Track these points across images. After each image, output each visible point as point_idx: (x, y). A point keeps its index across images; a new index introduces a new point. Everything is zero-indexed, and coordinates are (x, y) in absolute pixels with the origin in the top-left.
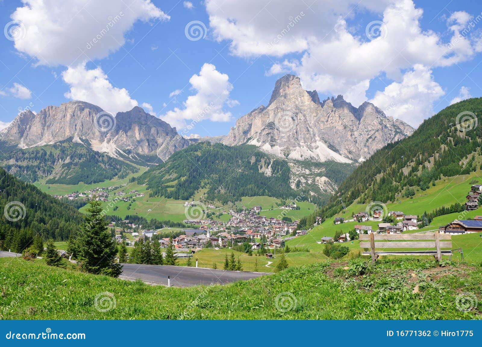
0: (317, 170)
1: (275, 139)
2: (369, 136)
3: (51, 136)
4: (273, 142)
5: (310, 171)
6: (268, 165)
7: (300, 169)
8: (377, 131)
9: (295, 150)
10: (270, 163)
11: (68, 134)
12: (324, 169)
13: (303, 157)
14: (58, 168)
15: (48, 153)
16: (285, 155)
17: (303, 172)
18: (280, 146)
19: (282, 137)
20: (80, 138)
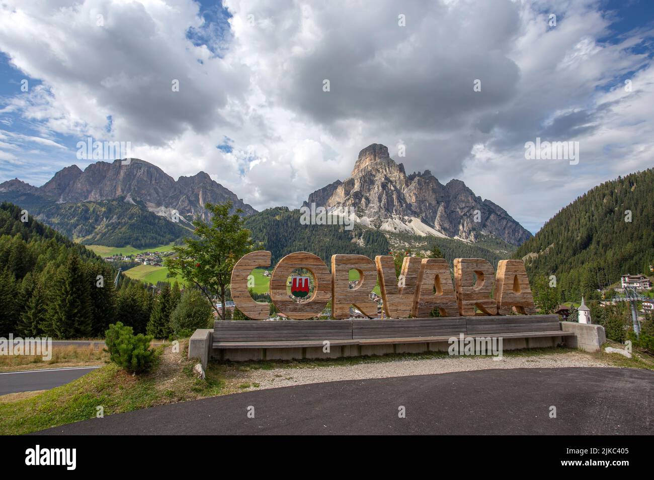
0: (417, 244)
1: (362, 209)
2: (463, 213)
3: (99, 194)
4: (361, 212)
5: (410, 244)
6: (360, 236)
7: (398, 242)
8: (472, 208)
9: (387, 222)
10: (362, 233)
11: (119, 193)
12: (426, 243)
13: (397, 230)
14: (101, 227)
15: (92, 209)
16: (375, 226)
17: (402, 245)
18: (369, 217)
19: (371, 207)
20: (133, 199)
